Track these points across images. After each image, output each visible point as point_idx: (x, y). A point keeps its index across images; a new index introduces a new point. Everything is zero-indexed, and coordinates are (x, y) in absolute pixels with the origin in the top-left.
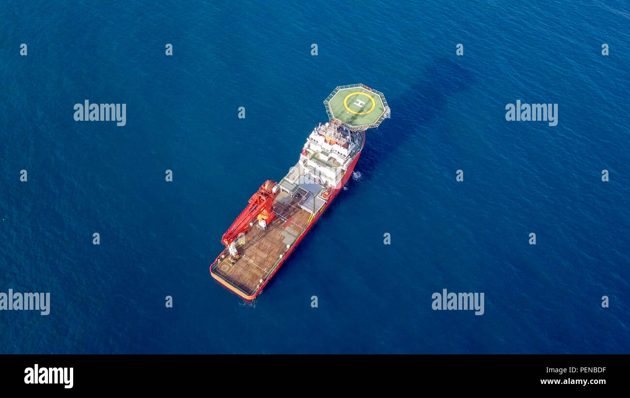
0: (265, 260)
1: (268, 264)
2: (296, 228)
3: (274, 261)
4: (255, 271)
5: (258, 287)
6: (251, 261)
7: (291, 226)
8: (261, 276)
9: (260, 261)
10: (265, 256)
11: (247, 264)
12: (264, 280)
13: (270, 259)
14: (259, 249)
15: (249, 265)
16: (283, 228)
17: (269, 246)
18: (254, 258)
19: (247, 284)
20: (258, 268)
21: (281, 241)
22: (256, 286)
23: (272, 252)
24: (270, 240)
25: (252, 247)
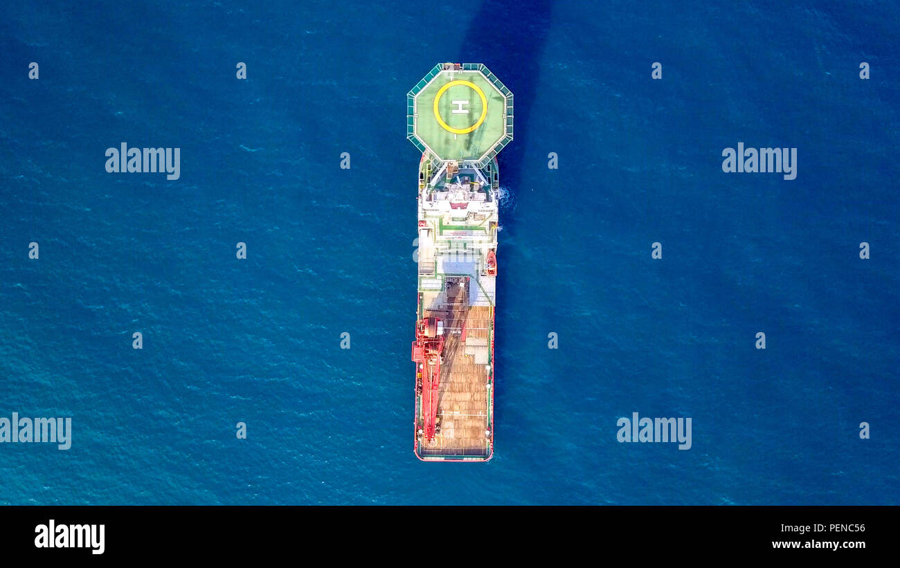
0: (472, 402)
1: (479, 405)
2: (480, 334)
3: (483, 397)
4: (470, 424)
5: (488, 441)
6: (457, 414)
7: (470, 334)
8: (481, 424)
9: (467, 408)
10: (467, 396)
11: (455, 420)
12: (489, 429)
13: (477, 396)
14: (454, 392)
15: (458, 420)
16: (463, 344)
17: (463, 380)
18: (456, 407)
19: (473, 445)
20: (471, 417)
21: (472, 364)
22: (485, 441)
23: (473, 387)
24: (459, 369)
25: (446, 395)
